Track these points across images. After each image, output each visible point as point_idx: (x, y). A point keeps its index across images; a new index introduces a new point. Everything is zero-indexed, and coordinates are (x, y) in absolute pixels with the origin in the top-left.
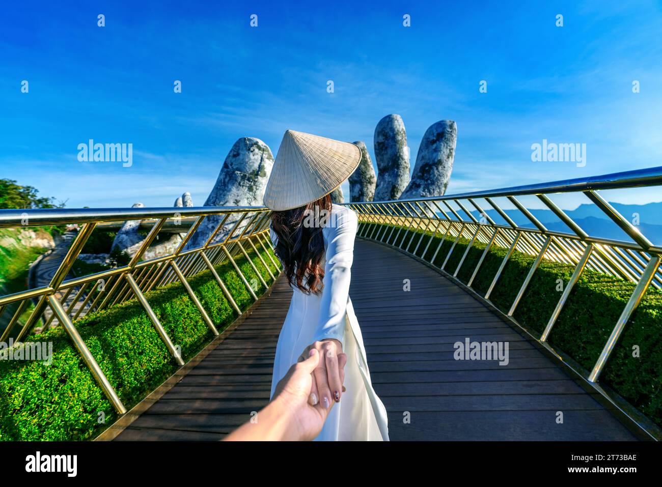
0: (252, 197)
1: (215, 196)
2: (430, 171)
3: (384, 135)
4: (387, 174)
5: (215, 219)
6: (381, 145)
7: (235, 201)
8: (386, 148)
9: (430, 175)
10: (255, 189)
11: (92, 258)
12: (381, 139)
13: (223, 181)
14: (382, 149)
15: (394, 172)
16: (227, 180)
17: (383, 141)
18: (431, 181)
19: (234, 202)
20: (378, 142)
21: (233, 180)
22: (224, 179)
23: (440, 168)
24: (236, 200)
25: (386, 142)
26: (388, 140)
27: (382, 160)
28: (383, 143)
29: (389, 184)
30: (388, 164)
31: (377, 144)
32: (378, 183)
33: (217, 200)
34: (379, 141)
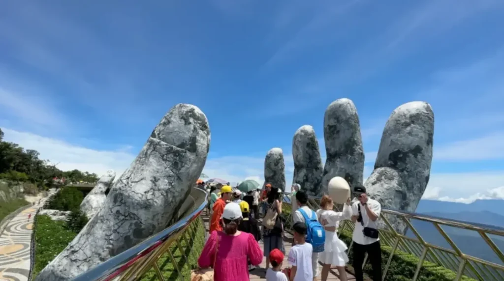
0: (175, 176)
1: (132, 170)
2: (406, 160)
3: (335, 118)
4: (338, 160)
5: (123, 201)
6: (332, 129)
7: (153, 179)
8: (338, 132)
9: (406, 164)
10: (179, 166)
11: (58, 214)
12: (332, 122)
13: (145, 152)
14: (333, 133)
15: (347, 158)
16: (149, 152)
17: (335, 124)
18: (407, 172)
19: (151, 181)
20: (329, 126)
21: (157, 151)
22: (147, 150)
23: (419, 157)
24: (155, 178)
25: (338, 125)
26: (340, 124)
27: (333, 144)
28: (335, 127)
29: (341, 171)
30: (340, 149)
31: (328, 128)
32: (327, 170)
33: (133, 175)
34: (331, 125)
